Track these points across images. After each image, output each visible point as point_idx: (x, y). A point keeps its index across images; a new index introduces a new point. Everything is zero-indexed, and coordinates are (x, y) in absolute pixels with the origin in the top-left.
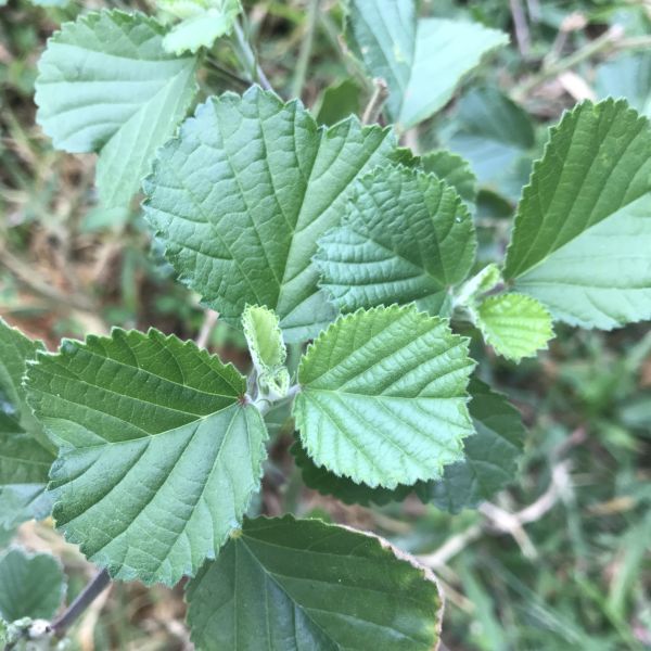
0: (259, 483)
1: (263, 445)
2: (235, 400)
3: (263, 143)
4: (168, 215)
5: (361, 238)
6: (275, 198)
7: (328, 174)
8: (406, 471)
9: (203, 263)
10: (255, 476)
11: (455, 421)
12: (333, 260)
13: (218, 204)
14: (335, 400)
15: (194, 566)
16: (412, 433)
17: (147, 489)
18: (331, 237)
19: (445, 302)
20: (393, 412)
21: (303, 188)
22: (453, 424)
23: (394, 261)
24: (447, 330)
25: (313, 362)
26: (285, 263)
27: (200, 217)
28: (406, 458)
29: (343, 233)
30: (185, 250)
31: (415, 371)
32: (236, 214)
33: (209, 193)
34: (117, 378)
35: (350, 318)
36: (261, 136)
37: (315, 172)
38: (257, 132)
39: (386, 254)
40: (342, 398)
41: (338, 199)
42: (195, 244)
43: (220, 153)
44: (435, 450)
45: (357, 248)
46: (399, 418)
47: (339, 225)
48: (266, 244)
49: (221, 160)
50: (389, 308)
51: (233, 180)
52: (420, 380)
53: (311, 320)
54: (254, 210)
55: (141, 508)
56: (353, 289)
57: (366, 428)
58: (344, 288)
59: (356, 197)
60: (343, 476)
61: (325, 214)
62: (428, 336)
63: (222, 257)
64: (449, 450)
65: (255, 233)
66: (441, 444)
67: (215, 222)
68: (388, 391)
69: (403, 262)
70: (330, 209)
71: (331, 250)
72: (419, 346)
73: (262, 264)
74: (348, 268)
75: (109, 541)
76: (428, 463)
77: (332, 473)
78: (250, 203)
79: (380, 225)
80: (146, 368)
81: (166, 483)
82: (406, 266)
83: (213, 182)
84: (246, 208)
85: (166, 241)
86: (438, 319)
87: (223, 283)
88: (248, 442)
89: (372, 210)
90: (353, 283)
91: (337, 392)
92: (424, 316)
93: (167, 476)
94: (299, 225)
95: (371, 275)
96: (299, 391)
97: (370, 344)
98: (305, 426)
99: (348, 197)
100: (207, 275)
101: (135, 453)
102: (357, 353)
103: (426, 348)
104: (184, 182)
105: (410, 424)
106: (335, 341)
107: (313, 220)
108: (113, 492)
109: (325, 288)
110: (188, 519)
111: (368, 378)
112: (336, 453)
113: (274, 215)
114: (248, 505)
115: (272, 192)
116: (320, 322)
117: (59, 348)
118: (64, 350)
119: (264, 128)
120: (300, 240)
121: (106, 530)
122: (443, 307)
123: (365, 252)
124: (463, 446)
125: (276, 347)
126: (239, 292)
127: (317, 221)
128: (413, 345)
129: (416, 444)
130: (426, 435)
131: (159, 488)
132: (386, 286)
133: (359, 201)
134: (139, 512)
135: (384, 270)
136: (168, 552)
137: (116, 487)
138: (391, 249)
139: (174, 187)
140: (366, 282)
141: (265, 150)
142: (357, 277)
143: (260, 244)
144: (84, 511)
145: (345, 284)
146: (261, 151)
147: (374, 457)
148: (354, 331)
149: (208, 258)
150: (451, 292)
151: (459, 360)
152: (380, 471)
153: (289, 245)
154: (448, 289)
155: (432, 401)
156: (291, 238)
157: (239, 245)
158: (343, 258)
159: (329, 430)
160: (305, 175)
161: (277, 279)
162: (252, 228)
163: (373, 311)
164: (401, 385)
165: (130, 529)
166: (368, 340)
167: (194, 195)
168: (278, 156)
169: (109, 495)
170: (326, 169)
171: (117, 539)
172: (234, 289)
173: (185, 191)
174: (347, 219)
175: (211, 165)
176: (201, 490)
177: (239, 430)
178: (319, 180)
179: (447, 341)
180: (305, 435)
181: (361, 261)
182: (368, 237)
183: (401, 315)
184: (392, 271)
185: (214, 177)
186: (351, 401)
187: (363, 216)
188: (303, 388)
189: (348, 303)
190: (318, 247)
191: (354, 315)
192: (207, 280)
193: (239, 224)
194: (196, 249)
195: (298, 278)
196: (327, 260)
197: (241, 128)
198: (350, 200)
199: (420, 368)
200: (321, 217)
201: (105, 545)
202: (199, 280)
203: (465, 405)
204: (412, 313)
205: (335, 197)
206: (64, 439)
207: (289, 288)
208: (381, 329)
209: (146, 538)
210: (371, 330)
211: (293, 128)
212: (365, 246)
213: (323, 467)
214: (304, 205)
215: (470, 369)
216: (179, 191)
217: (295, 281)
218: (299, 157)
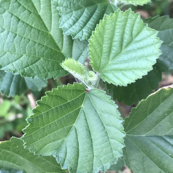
0: (115, 105)
1: (106, 95)
2: (85, 93)
3: (15, 16)
4: (10, 64)
5: (71, 13)
6: (34, 28)
7: (42, 6)
8: (151, 61)
9: (34, 68)
10: (112, 104)
11: (150, 35)
12: (70, 27)
13: (20, 47)
14: (112, 65)
15: (122, 144)
16: (142, 50)
17: (88, 139)
18: (62, 22)
19: (113, 7)
20: (131, 51)
21: (39, 17)
22: (150, 36)
23: (86, 10)
24: (122, 13)
25: (95, 61)
26: (56, 44)
27: (19, 56)
28: (147, 58)
29: (64, 18)
30: (25, 69)
31: (125, 33)
32: (28, 44)
33: (14, 46)
34: (50, 117)
35: (92, 37)
36: (12, 15)
37: (37, 9)
38: (10, 15)
39: (82, 11)
40: (113, 62)
41: (52, 9)
42: (26, 64)
43: (5, 32)
44: (153, 47)
45: (72, 17)
46: (134, 50)
47: (60, 16)
48: (45, 44)
49: (8, 33)
50: (100, 23)
51: (18, 36)
52: (129, 34)
53: (80, 52)
54: (32, 38)
55: (92, 146)
56: (84, 30)
57: (128, 62)
58: (81, 32)
59: (57, 3)
60: (136, 80)
61: (53, 18)
62: (119, 20)
63: (37, 61)
64: (156, 43)
65: (39, 44)
66: (153, 44)
67: (25, 53)
68: (123, 47)
69: (89, 8)
70: (53, 15)
71: (66, 25)
72: (119, 25)
73: (50, 51)
74: (76, 25)
75: (93, 163)
76: (154, 53)
77: (132, 83)
78: (29, 37)
79: (72, 4)
80: (54, 106)
81: (91, 132)
82: (91, 8)
83: (13, 42)
84: (29, 39)
85: (18, 72)
86: (116, 12)
87: (45, 68)
88: (101, 99)
89: (65, 2)
90: (82, 28)
91: (110, 62)
92: (112, 15)
93: (89, 130)
94: (49, 29)
95: (84, 21)
96: (99, 74)
97: (105, 39)
98: (111, 80)
99: (55, 6)
100: (39, 70)
101: (74, 133)
102: (104, 46)
103: (121, 24)
104: (4, 51)
105: (139, 49)
106: (95, 49)
107: (51, 23)
108: (80, 150)
109: (76, 37)
110: (107, 134)
111: (115, 49)
112: (128, 77)
113: (39, 33)
114: (119, 113)
115: (32, 27)
116: (84, 50)
117: (28, 122)
118: (29, 122)
119: (11, 12)
120: (53, 32)
121: (89, 161)
122: (113, 9)
123: (75, 16)
124: (159, 38)
125: (80, 67)
126: (52, 65)
127: (53, 22)
128: (117, 27)
129: (146, 52)
130: (146, 47)
131: (91, 136)
132: (92, 19)
133: (59, 4)
134: (92, 147)
135: (86, 15)
136: (111, 149)
137: (79, 147)
138: (82, 8)
139: (4, 55)
140: (85, 24)
141: (18, 18)
142: (81, 25)
143: (44, 46)
144: (78, 163)
145: (80, 30)
146: (17, 19)
147: (139, 67)
148: (97, 40)
149: (34, 65)
150: (111, 2)
151: (134, 17)
152: (144, 69)
153: (52, 37)
154: (109, 2)
155: (138, 36)
156: (50, 35)
157: (38, 53)
158: (72, 24)
159: (119, 74)
160: (36, 13)
161: (58, 51)
162: (37, 44)
163: (97, 29)
164: (125, 41)
165: (95, 154)
166: (103, 39)
167: (11, 51)
168: (23, 15)
169: (79, 152)
170: (40, 5)
171: (94, 160)
172: (50, 66)
173: (7, 52)
174: (60, 13)
175: (7, 38)
176: (102, 124)
177: (95, 99)
178: (41, 10)
179: (125, 16)
180: (114, 82)
181: (77, 20)
182: (72, 11)
183: (105, 22)
184: (89, 14)
185: (11, 41)
186: (116, 60)
187: (65, 7)
188: (99, 72)
189: (87, 35)
190: (61, 29)
191: (93, 35)
192: (40, 71)
193: (32, 46)
194: (28, 66)
195: (64, 44)
196: (68, 30)
197: (4, 19)
198: (56, 6)
199: (126, 31)
200: (53, 20)
201: (93, 166)
202: (38, 74)
203: (148, 27)
204: (107, 18)
205: (51, 10)
206: (51, 151)
207: (64, 50)
208: (104, 32)
209: (102, 151)
210: (101, 35)
211: (19, 3)
212: (74, 15)
213: (128, 84)
214: (44, 21)
215: (139, 17)
216: (6, 54)
217: (64, 46)
218: (29, 9)
